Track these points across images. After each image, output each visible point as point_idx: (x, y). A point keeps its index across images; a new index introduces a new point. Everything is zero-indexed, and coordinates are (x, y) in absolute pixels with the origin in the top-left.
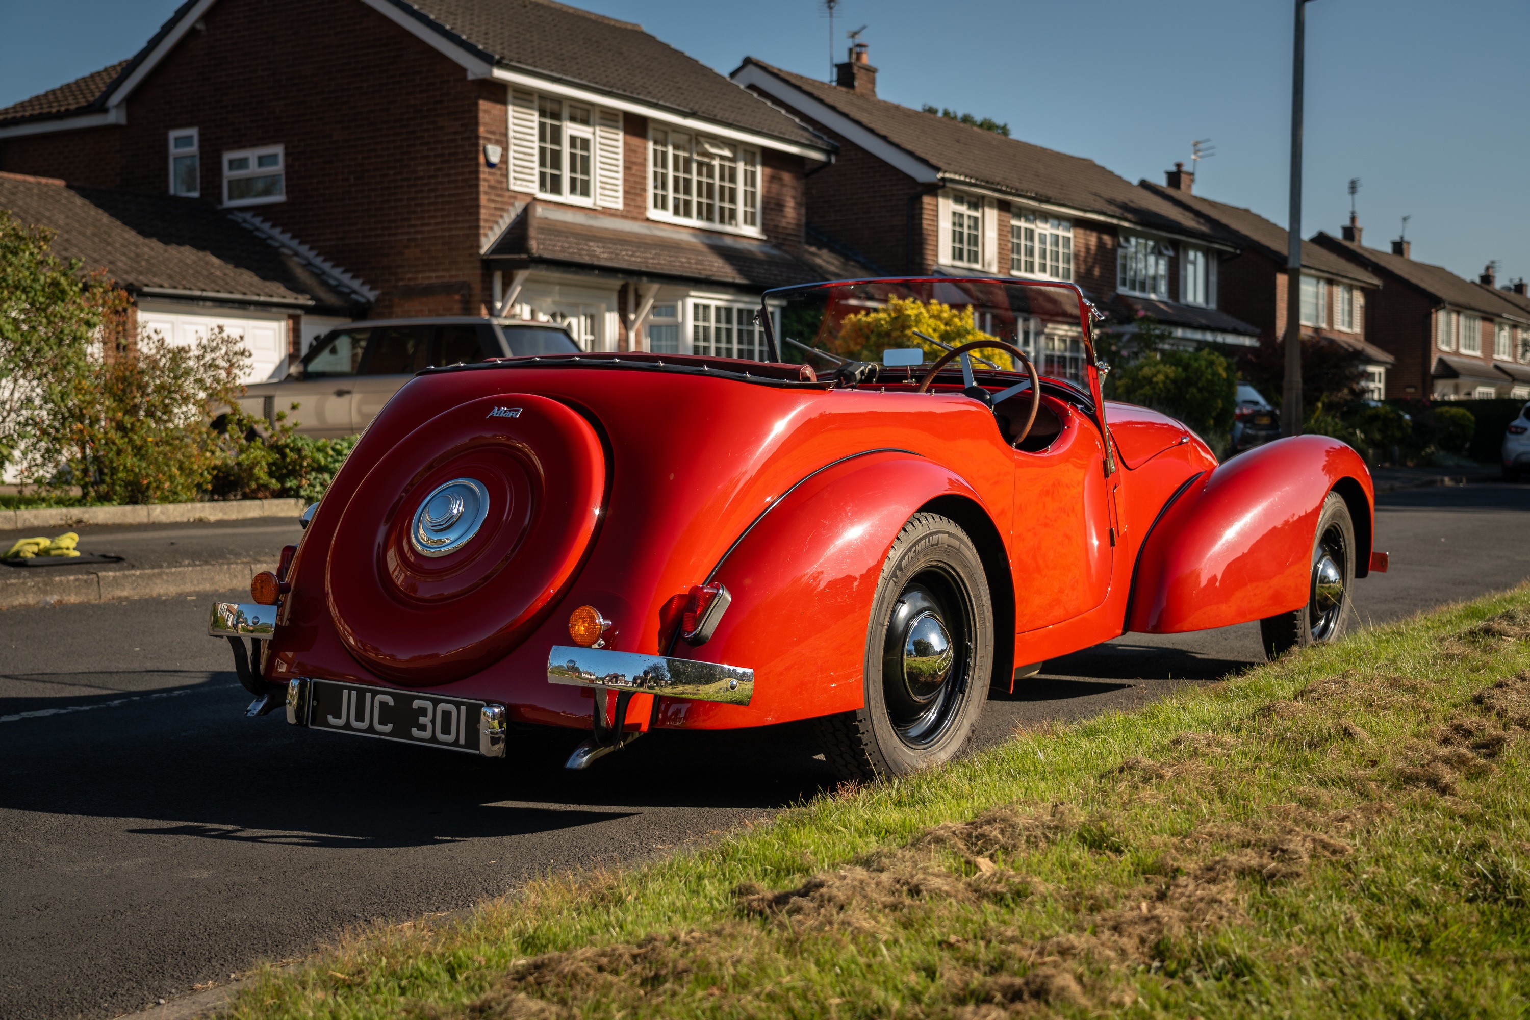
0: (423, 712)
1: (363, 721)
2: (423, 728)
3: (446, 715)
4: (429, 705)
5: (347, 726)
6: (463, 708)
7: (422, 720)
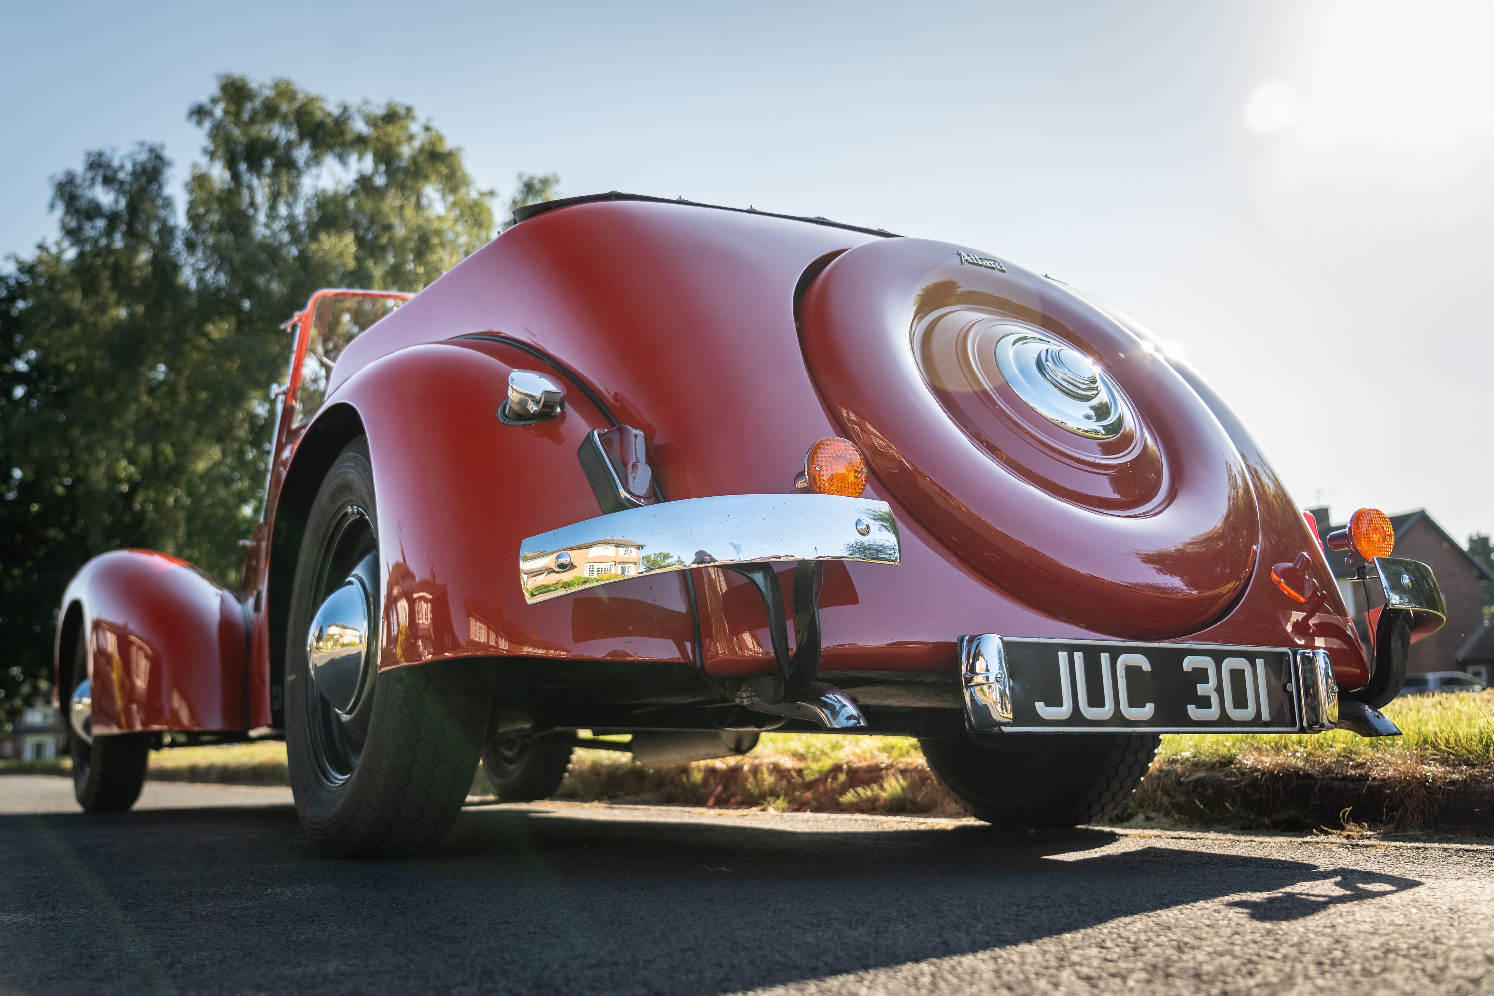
0: (1201, 675)
1: (1102, 704)
2: (1204, 702)
3: (1237, 676)
4: (1207, 662)
5: (1076, 717)
6: (1260, 662)
7: (1202, 689)
